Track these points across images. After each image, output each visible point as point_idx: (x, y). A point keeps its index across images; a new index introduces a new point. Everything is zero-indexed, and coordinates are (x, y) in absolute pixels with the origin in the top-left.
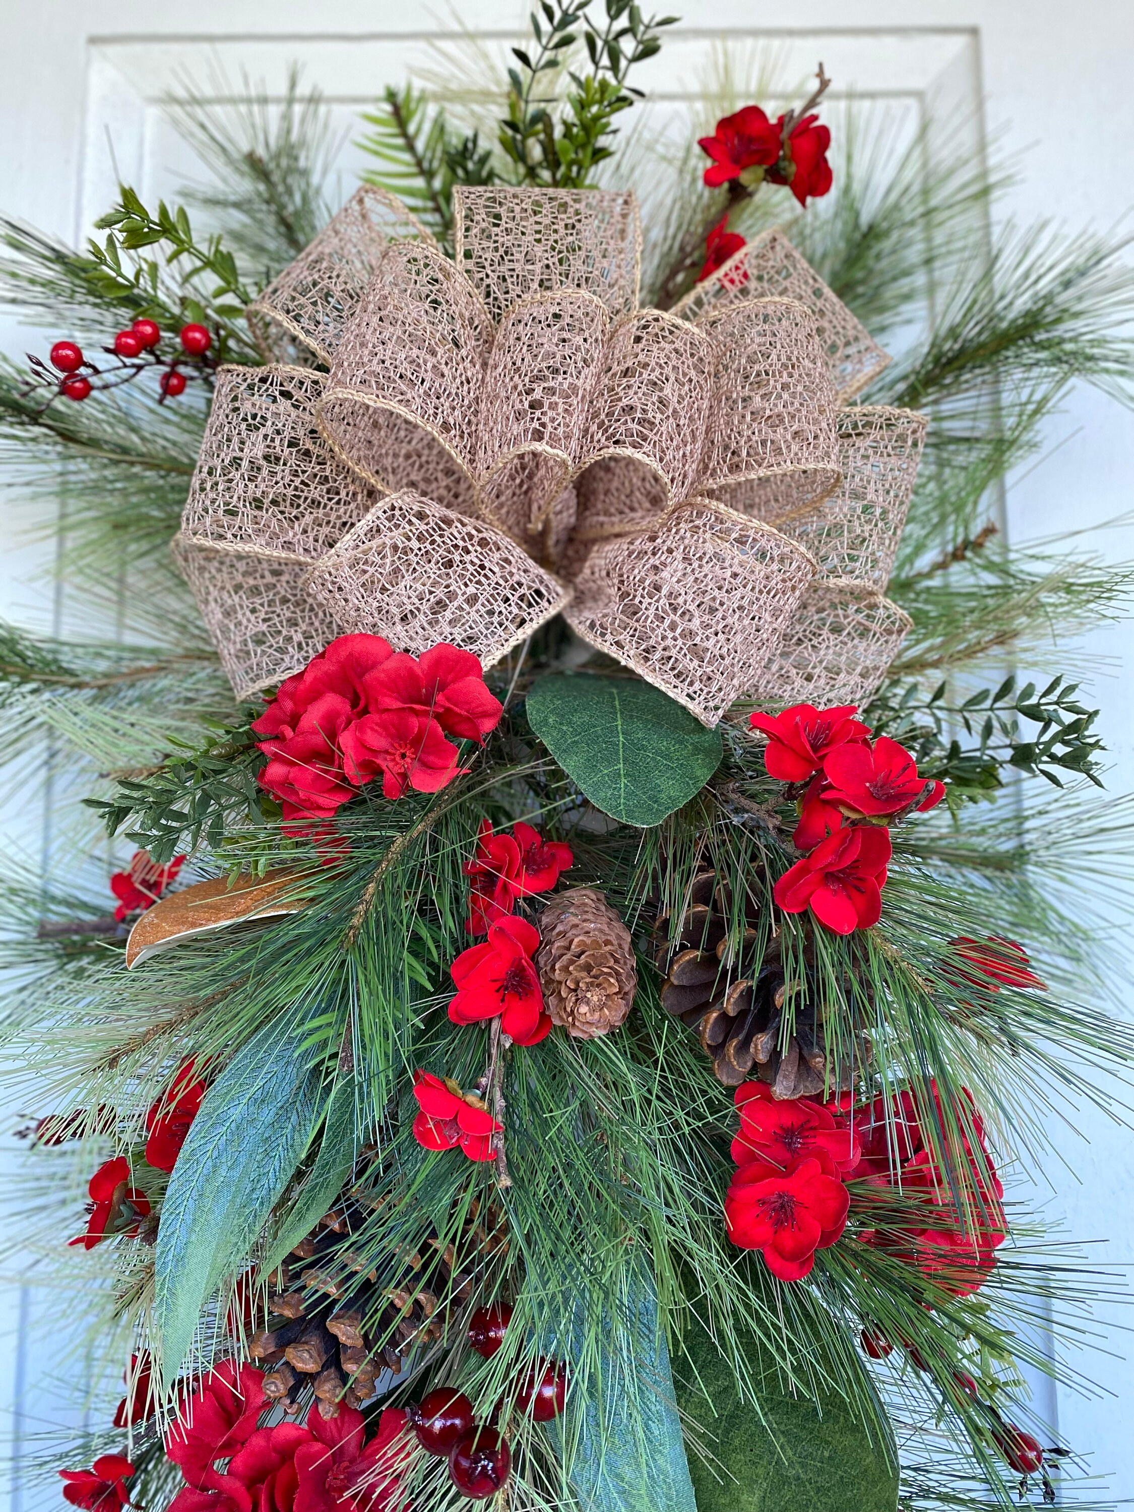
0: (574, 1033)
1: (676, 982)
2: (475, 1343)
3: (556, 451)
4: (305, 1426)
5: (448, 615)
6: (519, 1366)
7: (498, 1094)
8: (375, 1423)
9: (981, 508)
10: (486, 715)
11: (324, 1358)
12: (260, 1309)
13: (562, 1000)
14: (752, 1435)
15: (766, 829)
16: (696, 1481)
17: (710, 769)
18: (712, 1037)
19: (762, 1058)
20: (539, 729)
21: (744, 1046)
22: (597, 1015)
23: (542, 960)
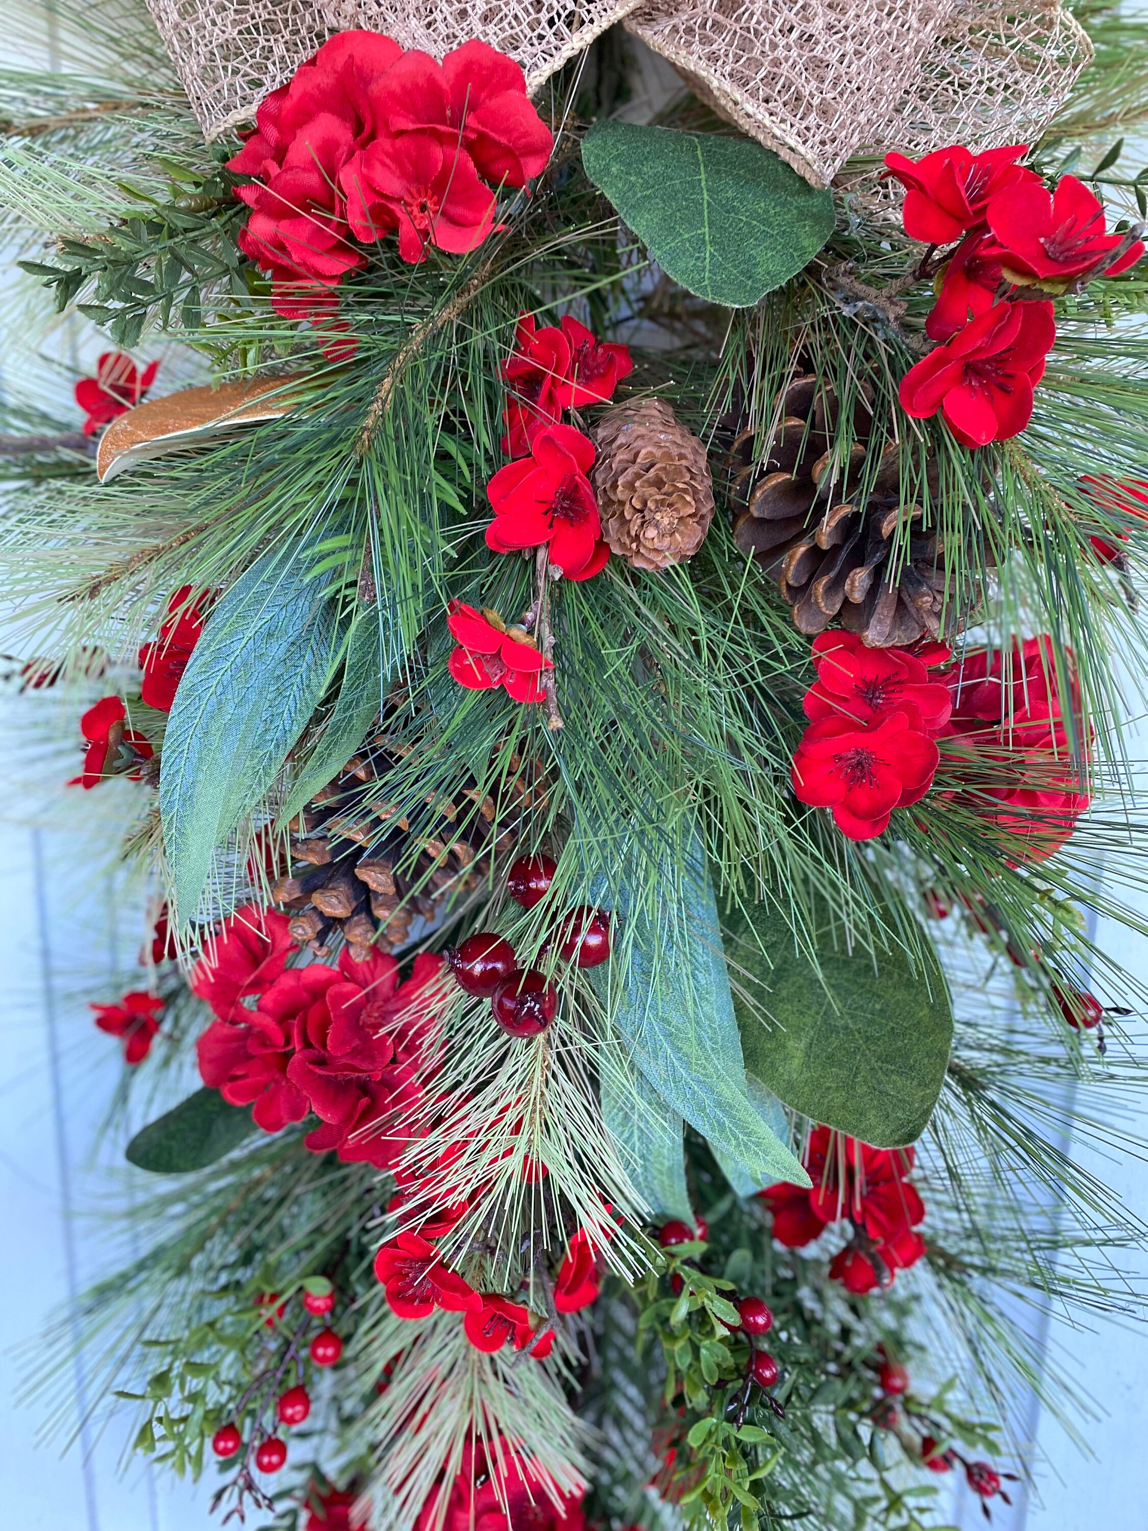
0: (638, 563)
1: (756, 514)
2: (515, 893)
4: (336, 968)
6: (566, 912)
7: (546, 630)
8: (408, 967)
10: (531, 152)
11: (354, 904)
12: (282, 858)
13: (624, 522)
14: (800, 987)
15: (885, 322)
16: (742, 1027)
17: (822, 238)
18: (796, 578)
19: (858, 597)
20: (600, 180)
21: (837, 584)
22: (667, 540)
23: (599, 477)
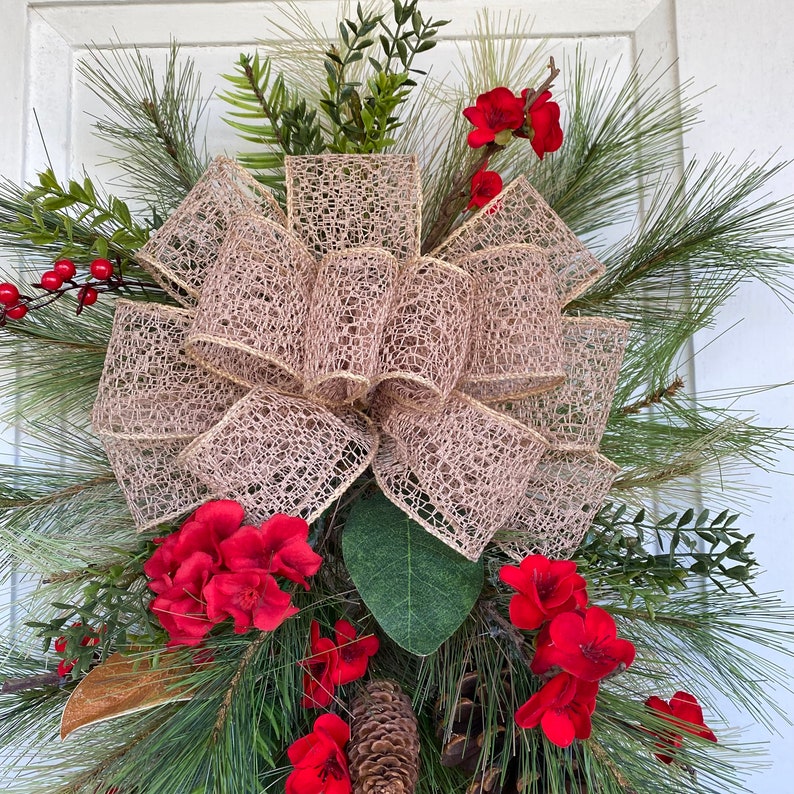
3: (358, 377)
5: (284, 484)
9: (672, 367)
10: (310, 564)
15: (513, 644)
23: (351, 755)
